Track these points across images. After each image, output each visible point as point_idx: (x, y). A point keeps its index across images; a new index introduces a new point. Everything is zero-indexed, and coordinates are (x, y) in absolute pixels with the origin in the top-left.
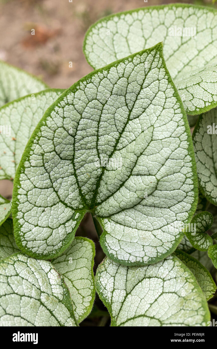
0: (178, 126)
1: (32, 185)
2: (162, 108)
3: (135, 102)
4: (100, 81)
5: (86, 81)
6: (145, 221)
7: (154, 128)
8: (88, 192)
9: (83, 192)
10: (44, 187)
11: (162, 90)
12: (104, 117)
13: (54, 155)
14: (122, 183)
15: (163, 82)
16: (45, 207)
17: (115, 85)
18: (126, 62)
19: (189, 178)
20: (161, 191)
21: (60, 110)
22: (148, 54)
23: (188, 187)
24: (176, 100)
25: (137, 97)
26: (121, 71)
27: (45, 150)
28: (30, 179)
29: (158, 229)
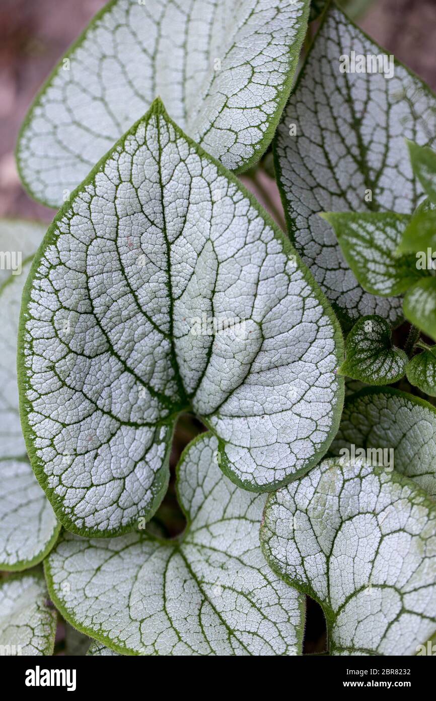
0: (249, 221)
1: (58, 424)
2: (210, 203)
3: (163, 213)
4: (89, 206)
5: (66, 216)
6: (272, 397)
7: (212, 242)
8: (165, 385)
10: (81, 418)
11: (196, 174)
12: (126, 259)
13: (72, 359)
14: (207, 350)
15: (192, 160)
16: (97, 449)
17: (117, 202)
18: (116, 156)
19: (308, 297)
20: (273, 337)
21: (44, 283)
22: (145, 128)
23: (314, 311)
24: (226, 180)
25: (162, 203)
26: (113, 174)
27: (53, 358)
28: (49, 417)
29: (299, 401)
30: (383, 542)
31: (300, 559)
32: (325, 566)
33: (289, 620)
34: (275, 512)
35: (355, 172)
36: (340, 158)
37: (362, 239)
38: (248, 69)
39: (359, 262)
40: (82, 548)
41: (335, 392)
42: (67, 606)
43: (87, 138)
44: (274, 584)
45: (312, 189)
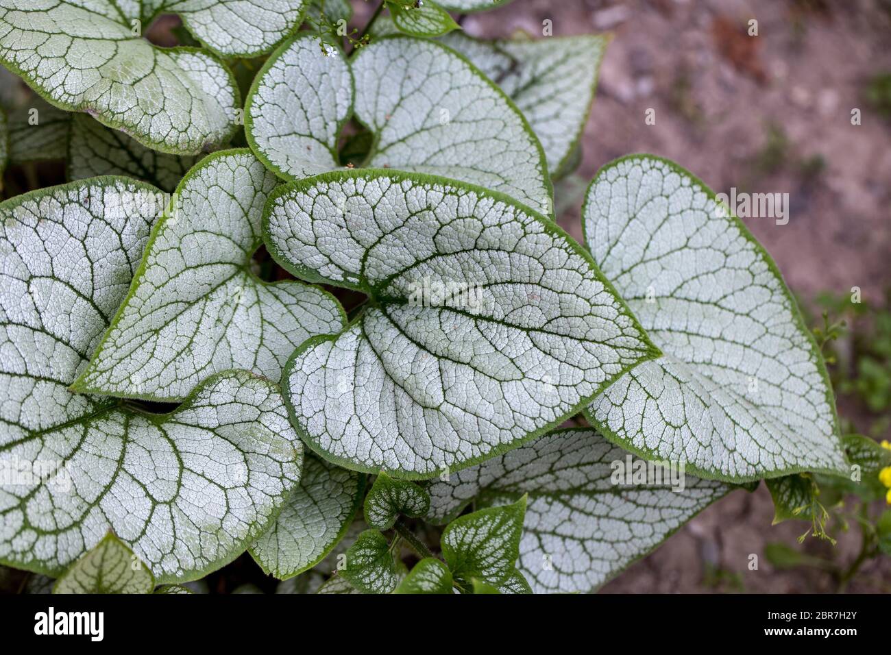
0: (534, 419)
1: (376, 202)
2: (557, 384)
3: (557, 334)
4: (574, 270)
5: (569, 247)
6: (369, 398)
7: (521, 380)
8: (398, 289)
9: (395, 280)
10: (378, 221)
11: (586, 375)
12: (521, 288)
13: (435, 226)
14: (424, 345)
15: (600, 374)
16: (347, 228)
17: (574, 296)
18: (617, 305)
19: (456, 457)
20: (424, 416)
21: (510, 216)
22: (638, 338)
23: (442, 460)
24: (576, 404)
25: (566, 336)
26: (600, 299)
27: (438, 211)
28: (384, 196)
29: (361, 423)
30: (220, 489)
31: (215, 404)
32: (206, 426)
33: (161, 387)
34: (262, 390)
35: (571, 484)
36: (586, 475)
37: (498, 528)
38: (680, 422)
39: (478, 521)
40: (255, 184)
41: (364, 462)
42: (204, 169)
43: (651, 227)
44: (195, 375)
45: (560, 451)
